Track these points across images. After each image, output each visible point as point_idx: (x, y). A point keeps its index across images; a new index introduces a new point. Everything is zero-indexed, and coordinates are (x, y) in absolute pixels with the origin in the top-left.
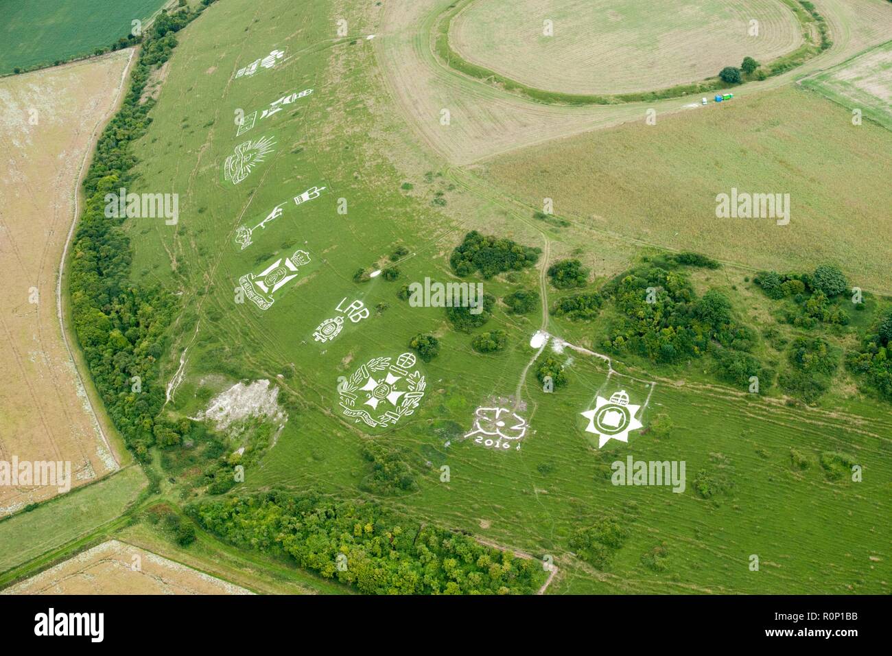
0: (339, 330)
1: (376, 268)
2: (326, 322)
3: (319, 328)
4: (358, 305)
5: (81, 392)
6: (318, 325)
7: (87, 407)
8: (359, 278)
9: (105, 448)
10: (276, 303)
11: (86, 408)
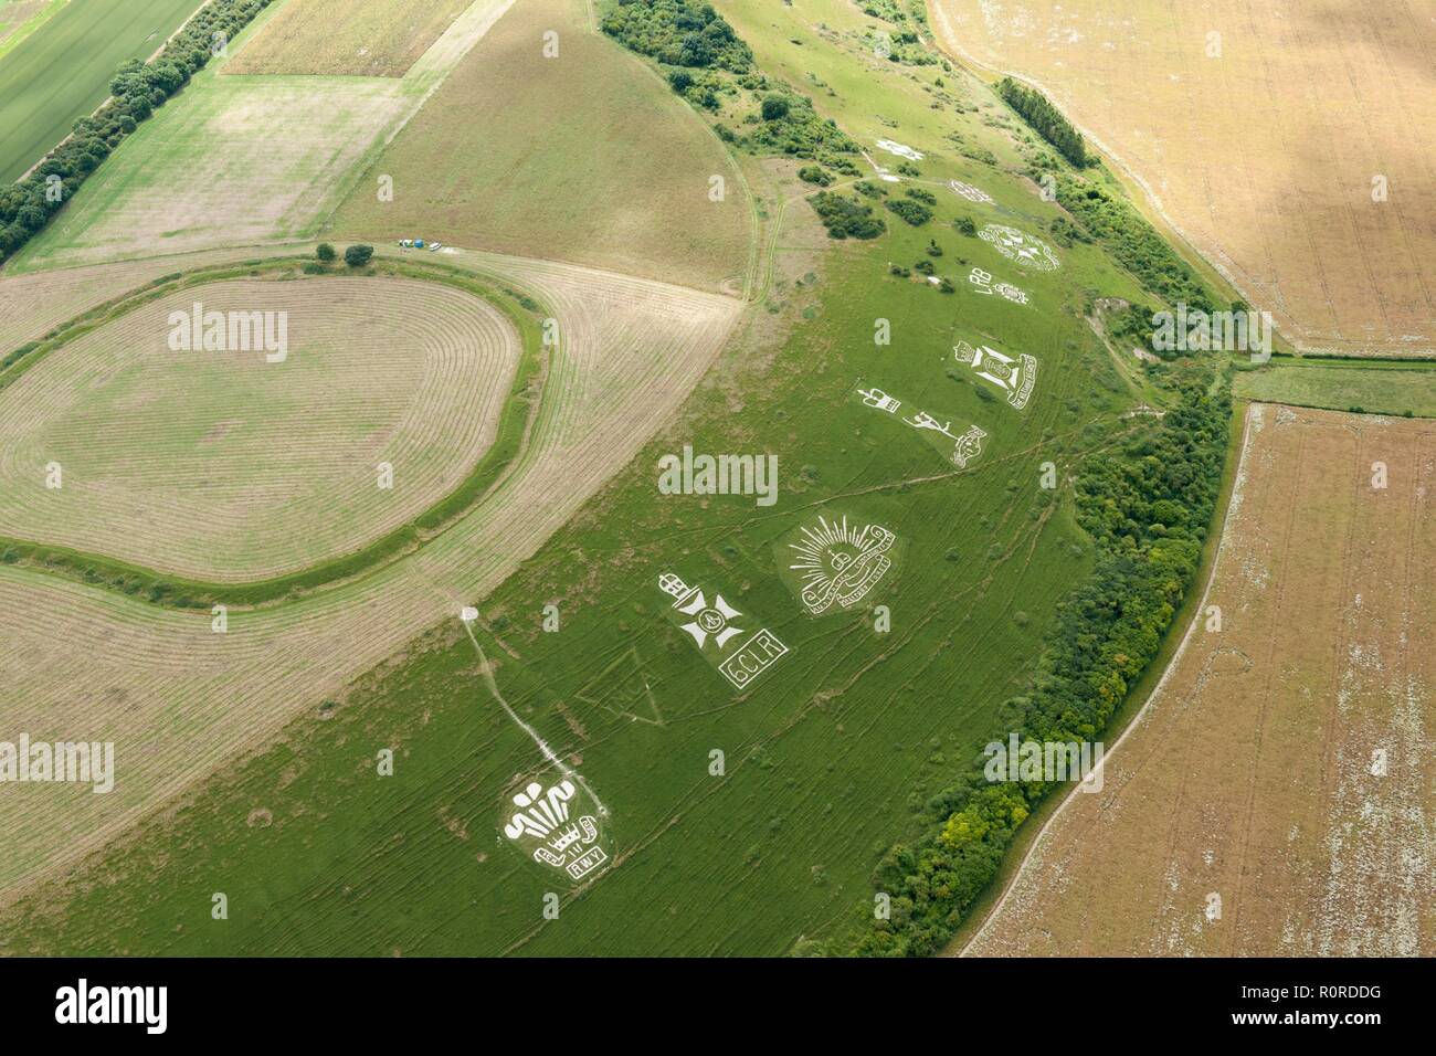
0: (1006, 285)
1: (928, 284)
2: (1008, 297)
3: (1017, 301)
4: (975, 280)
5: (1236, 500)
6: (1014, 303)
7: (1241, 478)
8: (947, 289)
9: (1252, 427)
10: (1020, 351)
11: (1243, 479)
